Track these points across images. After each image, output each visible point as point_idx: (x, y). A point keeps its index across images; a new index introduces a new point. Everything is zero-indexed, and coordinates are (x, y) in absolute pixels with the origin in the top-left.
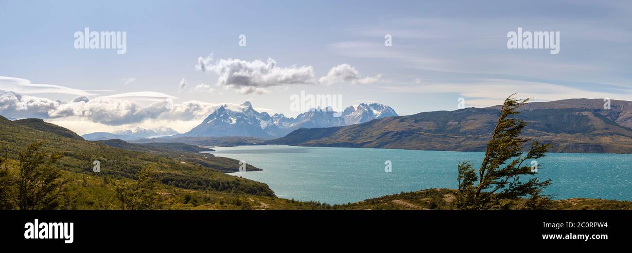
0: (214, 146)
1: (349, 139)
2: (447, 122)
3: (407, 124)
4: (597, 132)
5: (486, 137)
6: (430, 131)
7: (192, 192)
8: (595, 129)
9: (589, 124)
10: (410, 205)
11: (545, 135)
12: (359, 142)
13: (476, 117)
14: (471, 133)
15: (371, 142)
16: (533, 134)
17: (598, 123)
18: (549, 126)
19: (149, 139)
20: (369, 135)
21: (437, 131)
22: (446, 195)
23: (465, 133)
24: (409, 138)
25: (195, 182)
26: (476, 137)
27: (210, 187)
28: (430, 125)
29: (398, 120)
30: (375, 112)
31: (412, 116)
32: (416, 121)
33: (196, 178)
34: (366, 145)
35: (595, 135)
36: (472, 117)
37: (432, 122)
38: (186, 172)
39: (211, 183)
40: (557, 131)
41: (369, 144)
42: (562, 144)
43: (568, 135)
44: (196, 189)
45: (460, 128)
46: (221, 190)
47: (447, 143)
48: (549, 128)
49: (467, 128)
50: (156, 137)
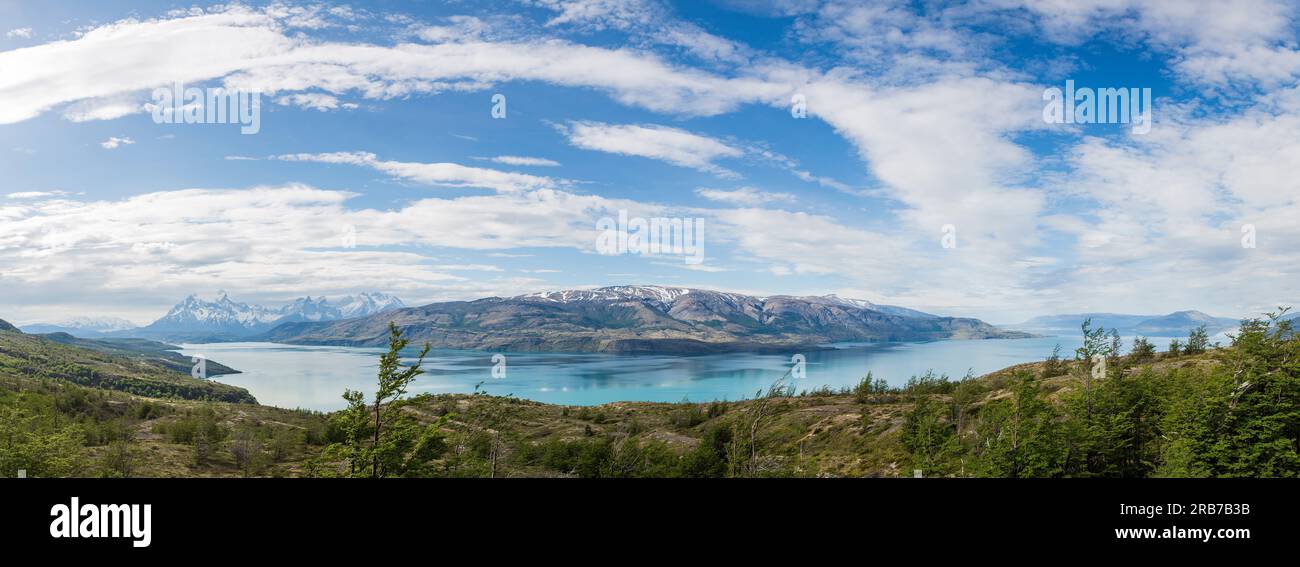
0: (181, 343)
1: (347, 336)
2: (464, 314)
3: (417, 317)
4: (646, 326)
5: (511, 332)
6: (443, 326)
7: (152, 400)
8: (643, 323)
9: (636, 317)
10: (418, 412)
11: (583, 330)
12: (359, 339)
13: (500, 308)
14: (494, 328)
15: (372, 339)
16: (569, 329)
17: (648, 316)
18: (587, 319)
19: (101, 334)
20: (371, 330)
21: (452, 326)
22: (461, 402)
23: (485, 328)
24: (418, 334)
25: (157, 388)
26: (500, 332)
27: (176, 395)
28: (444, 319)
29: (404, 313)
30: (378, 303)
31: (421, 308)
32: (427, 314)
33: (159, 383)
34: (366, 344)
35: (644, 330)
36: (495, 309)
37: (446, 315)
38: (146, 375)
39: (178, 390)
40: (598, 326)
41: (371, 342)
42: (603, 342)
43: (610, 330)
44: (158, 397)
45: (480, 322)
46: (190, 398)
47: (464, 340)
48: (588, 321)
49: (488, 322)
50: (110, 331)
